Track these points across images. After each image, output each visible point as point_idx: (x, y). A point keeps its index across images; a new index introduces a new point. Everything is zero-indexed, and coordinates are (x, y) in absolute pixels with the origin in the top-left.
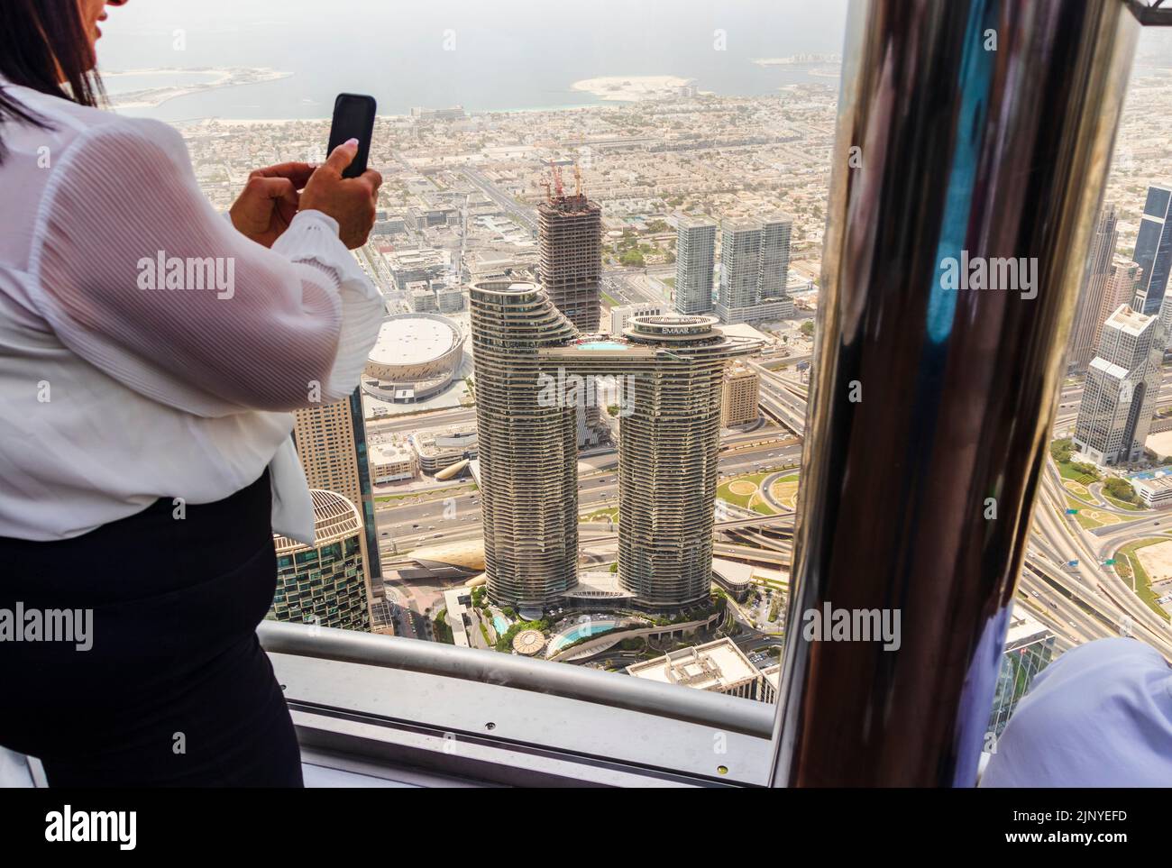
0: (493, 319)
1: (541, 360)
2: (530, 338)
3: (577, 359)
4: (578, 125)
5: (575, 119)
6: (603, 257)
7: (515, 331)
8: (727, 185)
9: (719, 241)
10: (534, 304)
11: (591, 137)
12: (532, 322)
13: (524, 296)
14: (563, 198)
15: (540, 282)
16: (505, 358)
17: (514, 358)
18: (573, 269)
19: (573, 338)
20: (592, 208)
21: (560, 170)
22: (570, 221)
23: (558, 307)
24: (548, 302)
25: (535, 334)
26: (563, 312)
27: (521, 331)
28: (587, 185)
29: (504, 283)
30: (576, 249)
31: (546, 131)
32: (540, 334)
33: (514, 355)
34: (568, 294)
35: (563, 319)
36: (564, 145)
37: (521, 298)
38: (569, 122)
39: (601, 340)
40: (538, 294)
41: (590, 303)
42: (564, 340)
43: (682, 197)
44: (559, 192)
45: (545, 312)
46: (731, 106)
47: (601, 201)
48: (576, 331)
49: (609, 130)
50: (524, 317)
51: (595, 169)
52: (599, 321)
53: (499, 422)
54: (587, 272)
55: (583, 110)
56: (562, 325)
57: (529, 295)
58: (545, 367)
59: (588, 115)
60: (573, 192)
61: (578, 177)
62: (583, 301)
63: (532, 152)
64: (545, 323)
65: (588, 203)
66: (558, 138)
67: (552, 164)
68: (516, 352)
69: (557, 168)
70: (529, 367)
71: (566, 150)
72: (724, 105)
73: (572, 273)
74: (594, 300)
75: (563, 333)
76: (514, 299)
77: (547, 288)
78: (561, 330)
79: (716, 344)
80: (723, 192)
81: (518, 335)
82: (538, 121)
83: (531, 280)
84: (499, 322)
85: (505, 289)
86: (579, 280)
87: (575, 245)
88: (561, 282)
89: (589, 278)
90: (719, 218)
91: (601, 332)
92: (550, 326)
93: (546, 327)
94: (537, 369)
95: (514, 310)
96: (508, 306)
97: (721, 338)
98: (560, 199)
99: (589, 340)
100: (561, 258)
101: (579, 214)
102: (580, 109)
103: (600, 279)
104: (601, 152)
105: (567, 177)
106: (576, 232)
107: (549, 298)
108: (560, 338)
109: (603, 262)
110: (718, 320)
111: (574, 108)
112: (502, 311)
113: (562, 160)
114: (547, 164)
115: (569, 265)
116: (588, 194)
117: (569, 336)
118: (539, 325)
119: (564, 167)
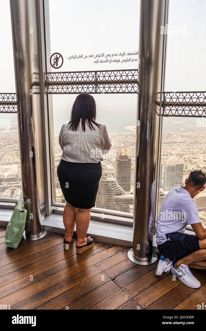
0: (102, 187)
1: (114, 199)
2: (111, 193)
3: (124, 199)
4: (126, 138)
5: (125, 136)
6: (132, 172)
7: (107, 191)
8: (165, 154)
9: (163, 168)
10: (113, 184)
11: (129, 141)
12: (112, 188)
13: (110, 181)
14: (121, 156)
15: (115, 178)
16: (105, 198)
17: (107, 198)
18: (123, 174)
19: (123, 193)
20: (129, 159)
21: (121, 149)
22: (123, 162)
23: (119, 185)
24: (117, 183)
25: (113, 192)
26: (121, 186)
27: (109, 191)
28: (128, 153)
29: (105, 178)
30: (124, 169)
31: (118, 139)
32: (114, 192)
33: (107, 197)
34: (122, 181)
35: (120, 188)
36: (122, 143)
37: (109, 182)
38: (124, 137)
39: (131, 194)
40: (114, 181)
41: (128, 184)
42: (121, 194)
44: (121, 154)
45: (115, 186)
46: (167, 134)
47: (131, 157)
48: (124, 191)
49: (134, 139)
50: (110, 187)
51: (130, 149)
52: (130, 189)
54: (127, 175)
55: (128, 134)
56: (120, 190)
57: (112, 181)
58: (115, 201)
59: (129, 135)
60: (124, 155)
61: (125, 151)
62: (126, 183)
63: (114, 144)
64: (115, 189)
65: (128, 157)
66: (121, 141)
67: (119, 147)
68: (107, 196)
69: (120, 148)
70: (111, 201)
71: (123, 144)
72: (165, 133)
73: (123, 176)
74: (129, 183)
75: (120, 192)
76: (107, 182)
77: (117, 179)
78: (120, 191)
79: (162, 196)
80: (164, 155)
81: (108, 192)
82: (116, 136)
83: (112, 177)
84: (103, 188)
85: (105, 179)
86: (125, 177)
87: (124, 168)
88: (120, 178)
89: (128, 177)
90: (163, 162)
91: (131, 192)
92: (117, 190)
93: (116, 190)
94: (113, 201)
95: (107, 185)
96: (106, 184)
97: (164, 195)
98: (120, 156)
99: (127, 194)
100: (120, 172)
101: (126, 160)
102: (127, 133)
103: (131, 177)
104: (132, 144)
105: (123, 150)
106: (124, 165)
107: (117, 182)
108: (119, 193)
109: (132, 173)
110: (163, 190)
111: (125, 133)
112: (104, 185)
113: (122, 146)
114: (117, 147)
115: (123, 173)
116: (128, 155)
117: (122, 193)
118: (114, 189)
119: (122, 148)
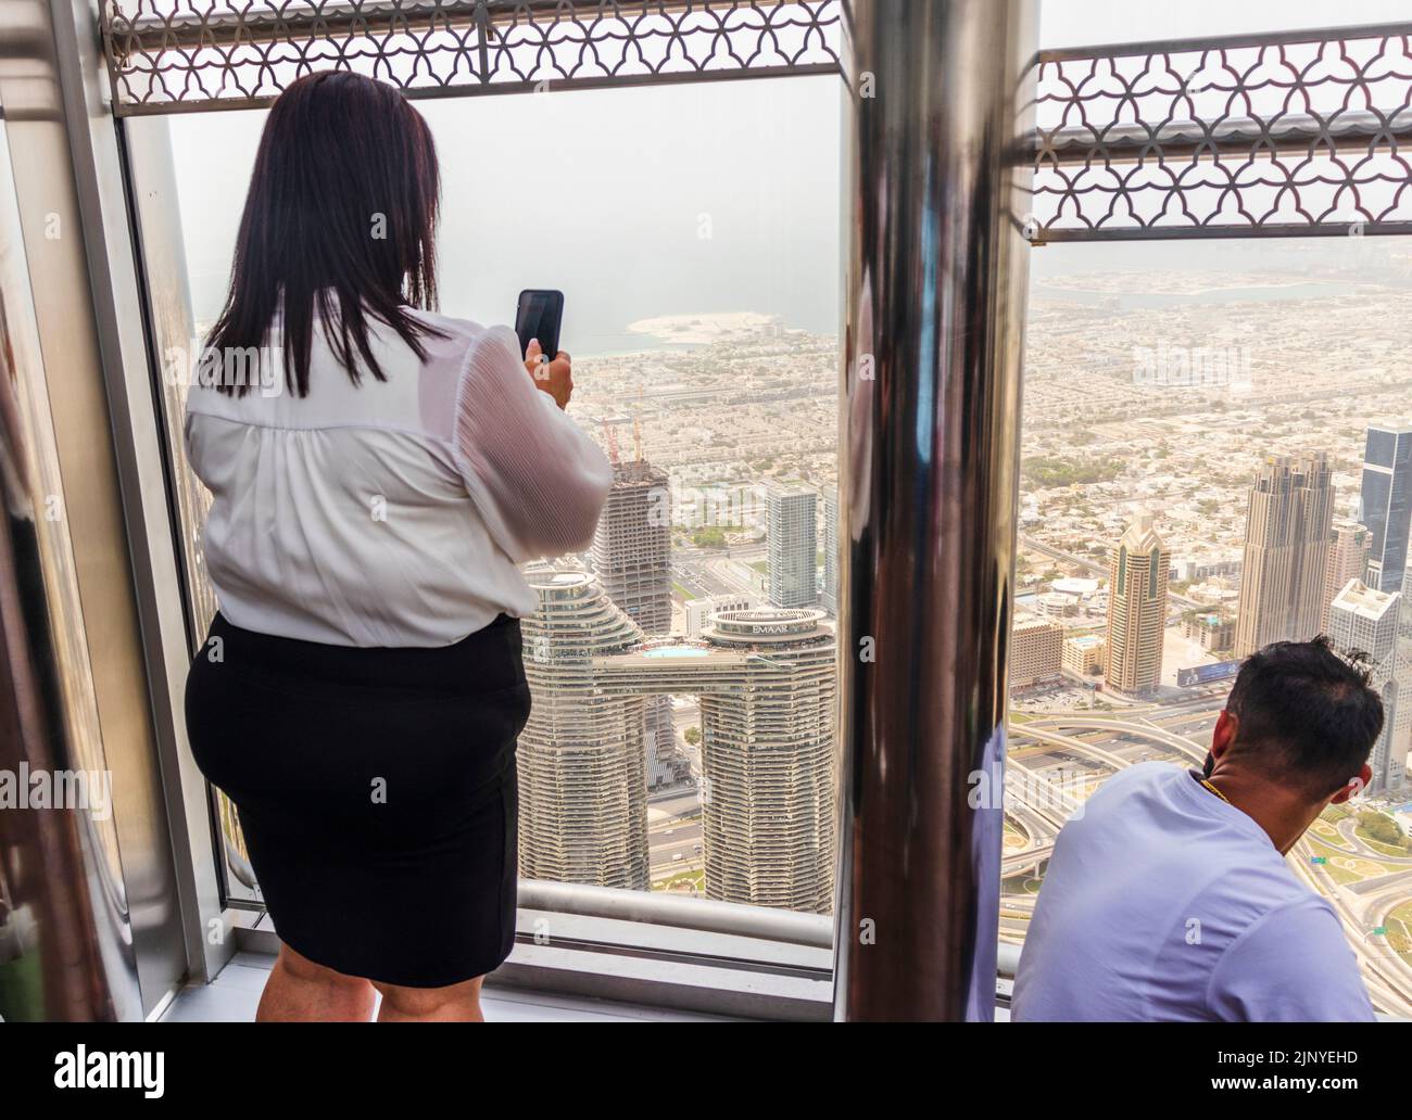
0: (533, 621)
1: (596, 673)
2: (581, 644)
3: (643, 670)
4: (637, 376)
5: (634, 368)
6: (673, 538)
7: (561, 636)
8: (827, 442)
9: (821, 513)
10: (586, 600)
11: (654, 388)
12: (583, 623)
13: (572, 590)
14: (620, 464)
15: (592, 572)
16: (550, 671)
17: (560, 671)
18: (634, 553)
19: (636, 642)
20: (656, 475)
21: (615, 430)
22: (628, 494)
23: (616, 603)
24: (604, 596)
25: (588, 639)
26: (623, 609)
27: (568, 635)
28: (649, 448)
29: (546, 574)
30: (637, 527)
31: (596, 383)
32: (593, 639)
33: (561, 667)
34: (628, 585)
35: (623, 618)
36: (619, 400)
37: (569, 592)
38: (624, 372)
39: (674, 644)
40: (590, 586)
41: (658, 596)
42: (625, 646)
43: (770, 459)
44: (615, 457)
45: (599, 610)
46: (827, 346)
47: (668, 467)
48: (640, 634)
49: (675, 379)
50: (572, 617)
51: (660, 428)
52: (669, 620)
53: (541, 756)
54: (652, 557)
55: (642, 356)
56: (622, 627)
57: (579, 588)
58: (601, 681)
59: (649, 362)
60: (632, 457)
61: (637, 438)
62: (649, 594)
63: (578, 408)
64: (600, 624)
65: (652, 470)
66: (611, 391)
67: (605, 423)
68: (563, 663)
69: (611, 428)
70: (579, 682)
71: (622, 405)
72: (819, 345)
73: (634, 559)
74: (663, 592)
75: (623, 637)
76: (560, 594)
77: (602, 579)
78: (621, 633)
79: (820, 646)
80: (823, 451)
81: (565, 640)
82: (586, 371)
83: (582, 569)
84: (541, 624)
85: (548, 582)
86: (643, 567)
87: (637, 522)
88: (619, 570)
89: (655, 564)
90: (819, 484)
91: (673, 633)
92: (606, 627)
93: (602, 628)
94: (590, 685)
95: (559, 608)
96: (552, 603)
97: (829, 637)
98: (615, 466)
99: (658, 645)
100: (619, 540)
101: (641, 484)
102: (638, 354)
103: (670, 565)
104: (666, 406)
105: (624, 438)
106: (636, 506)
107: (604, 591)
108: (620, 643)
109: (673, 544)
110: (824, 614)
111: (631, 354)
112: (544, 610)
113: (618, 417)
114: (597, 423)
115: (629, 549)
116: (651, 459)
117: (632, 640)
118: (593, 626)
119: (619, 427)
